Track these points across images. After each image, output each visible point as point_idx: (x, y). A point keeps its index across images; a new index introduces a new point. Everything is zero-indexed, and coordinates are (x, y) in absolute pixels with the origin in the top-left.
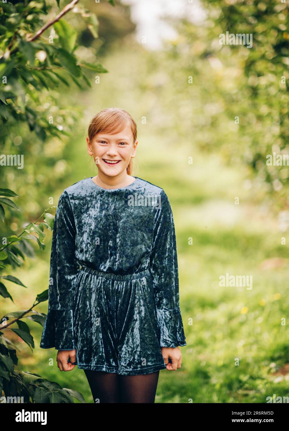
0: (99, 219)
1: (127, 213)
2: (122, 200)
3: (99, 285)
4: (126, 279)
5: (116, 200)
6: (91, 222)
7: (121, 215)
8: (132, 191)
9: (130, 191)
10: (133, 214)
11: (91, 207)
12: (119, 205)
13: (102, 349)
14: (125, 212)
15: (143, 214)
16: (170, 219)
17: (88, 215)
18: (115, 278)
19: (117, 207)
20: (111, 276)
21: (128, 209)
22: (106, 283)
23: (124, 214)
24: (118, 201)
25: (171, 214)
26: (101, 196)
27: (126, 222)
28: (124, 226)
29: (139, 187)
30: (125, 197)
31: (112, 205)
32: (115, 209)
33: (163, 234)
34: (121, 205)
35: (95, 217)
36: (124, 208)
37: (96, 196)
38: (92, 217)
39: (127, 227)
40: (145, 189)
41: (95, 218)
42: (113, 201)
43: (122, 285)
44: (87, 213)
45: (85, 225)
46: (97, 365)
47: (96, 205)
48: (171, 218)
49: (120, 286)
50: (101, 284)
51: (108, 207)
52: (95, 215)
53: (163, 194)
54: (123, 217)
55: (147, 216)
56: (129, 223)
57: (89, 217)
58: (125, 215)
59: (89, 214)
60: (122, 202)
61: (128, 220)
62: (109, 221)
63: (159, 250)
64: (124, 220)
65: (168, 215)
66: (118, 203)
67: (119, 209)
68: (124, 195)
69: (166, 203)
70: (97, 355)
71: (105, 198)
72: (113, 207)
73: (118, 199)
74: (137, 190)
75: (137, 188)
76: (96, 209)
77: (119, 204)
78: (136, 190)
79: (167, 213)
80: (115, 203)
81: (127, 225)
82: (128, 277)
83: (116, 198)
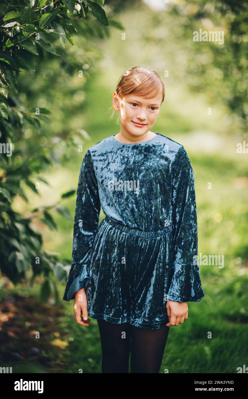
0: (119, 174)
1: (146, 166)
2: (141, 154)
3: (123, 241)
4: (151, 236)
5: (136, 154)
6: (112, 176)
7: (141, 169)
8: (152, 145)
9: (149, 145)
10: (152, 168)
11: (111, 162)
12: (138, 159)
13: (120, 303)
14: (144, 166)
15: (161, 168)
16: (189, 174)
17: (108, 170)
18: (140, 235)
19: (136, 160)
20: (135, 233)
21: (147, 163)
22: (130, 239)
23: (143, 168)
24: (138, 154)
25: (190, 170)
26: (122, 151)
27: (145, 176)
28: (144, 179)
29: (159, 142)
30: (144, 151)
31: (131, 158)
32: (134, 163)
33: (183, 189)
34: (140, 158)
35: (116, 171)
36: (143, 162)
37: (117, 151)
38: (112, 171)
39: (146, 180)
40: (164, 144)
41: (116, 173)
42: (133, 155)
43: (147, 242)
44: (107, 168)
45: (106, 180)
46: (113, 318)
47: (116, 160)
48: (191, 174)
49: (144, 243)
50: (124, 240)
51: (127, 161)
52: (115, 169)
53: (182, 150)
54: (142, 170)
55: (166, 170)
56: (148, 176)
57: (109, 172)
58: (145, 168)
59: (110, 169)
60: (141, 156)
61: (147, 174)
62: (129, 175)
63: (179, 205)
64: (143, 174)
65: (187, 171)
66: (137, 157)
67: (138, 163)
68: (144, 149)
69: (185, 159)
70: (114, 308)
71: (124, 153)
72: (133, 161)
73: (137, 153)
74: (157, 145)
75: (157, 143)
76: (116, 163)
77: (139, 157)
78: (155, 145)
79: (186, 169)
80: (135, 157)
81: (146, 178)
82: (152, 235)
83: (136, 152)
